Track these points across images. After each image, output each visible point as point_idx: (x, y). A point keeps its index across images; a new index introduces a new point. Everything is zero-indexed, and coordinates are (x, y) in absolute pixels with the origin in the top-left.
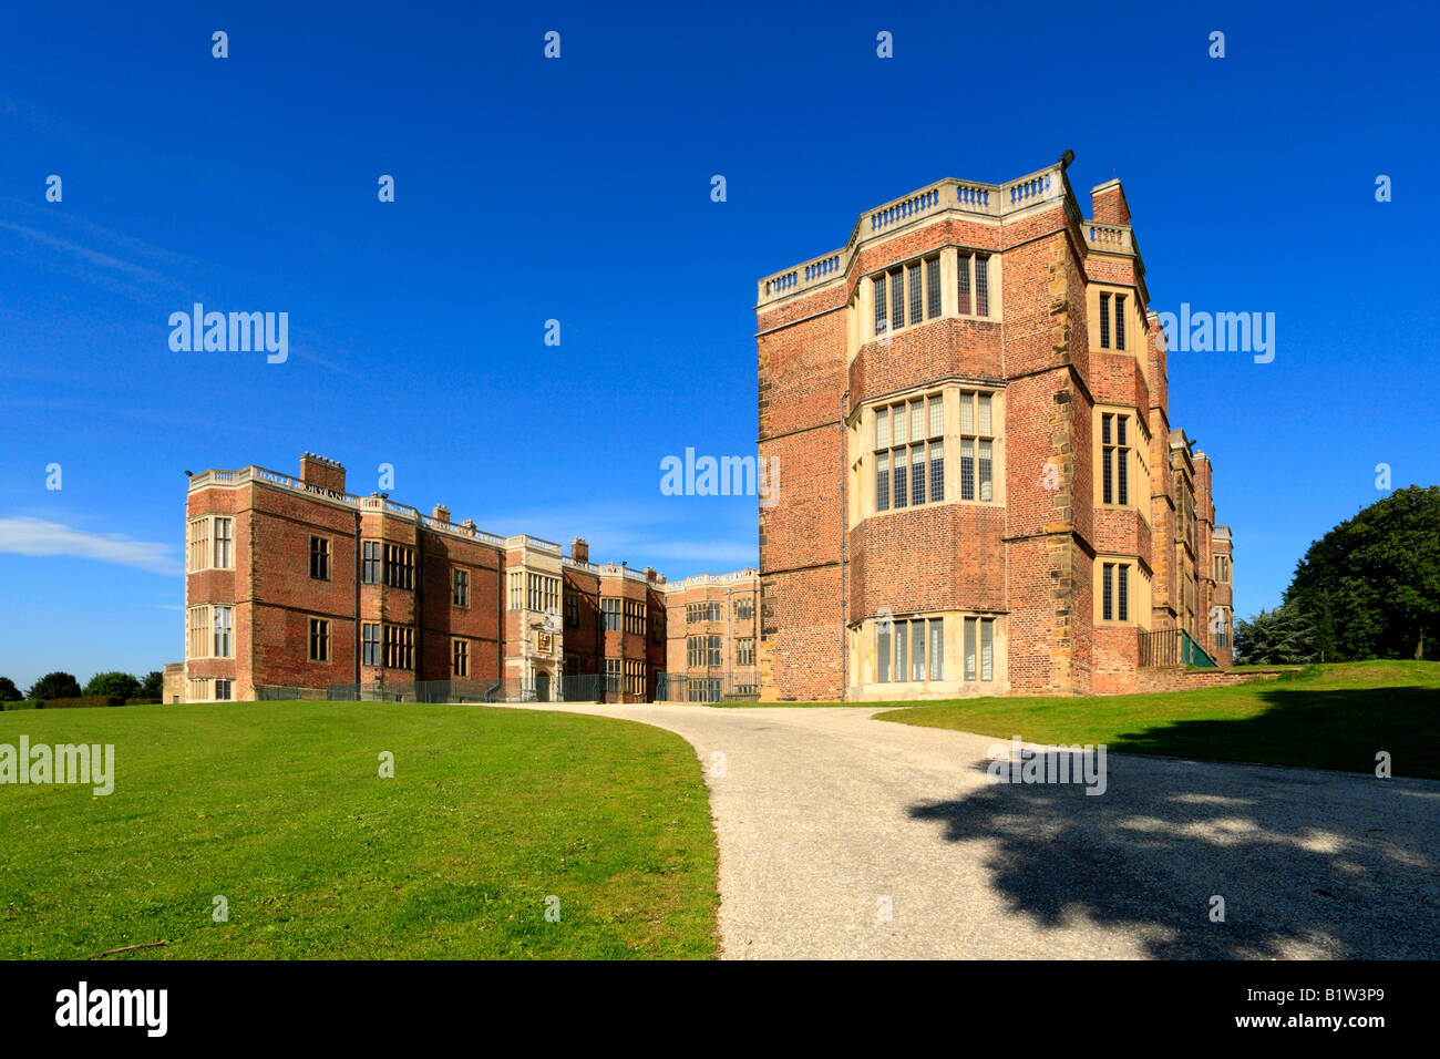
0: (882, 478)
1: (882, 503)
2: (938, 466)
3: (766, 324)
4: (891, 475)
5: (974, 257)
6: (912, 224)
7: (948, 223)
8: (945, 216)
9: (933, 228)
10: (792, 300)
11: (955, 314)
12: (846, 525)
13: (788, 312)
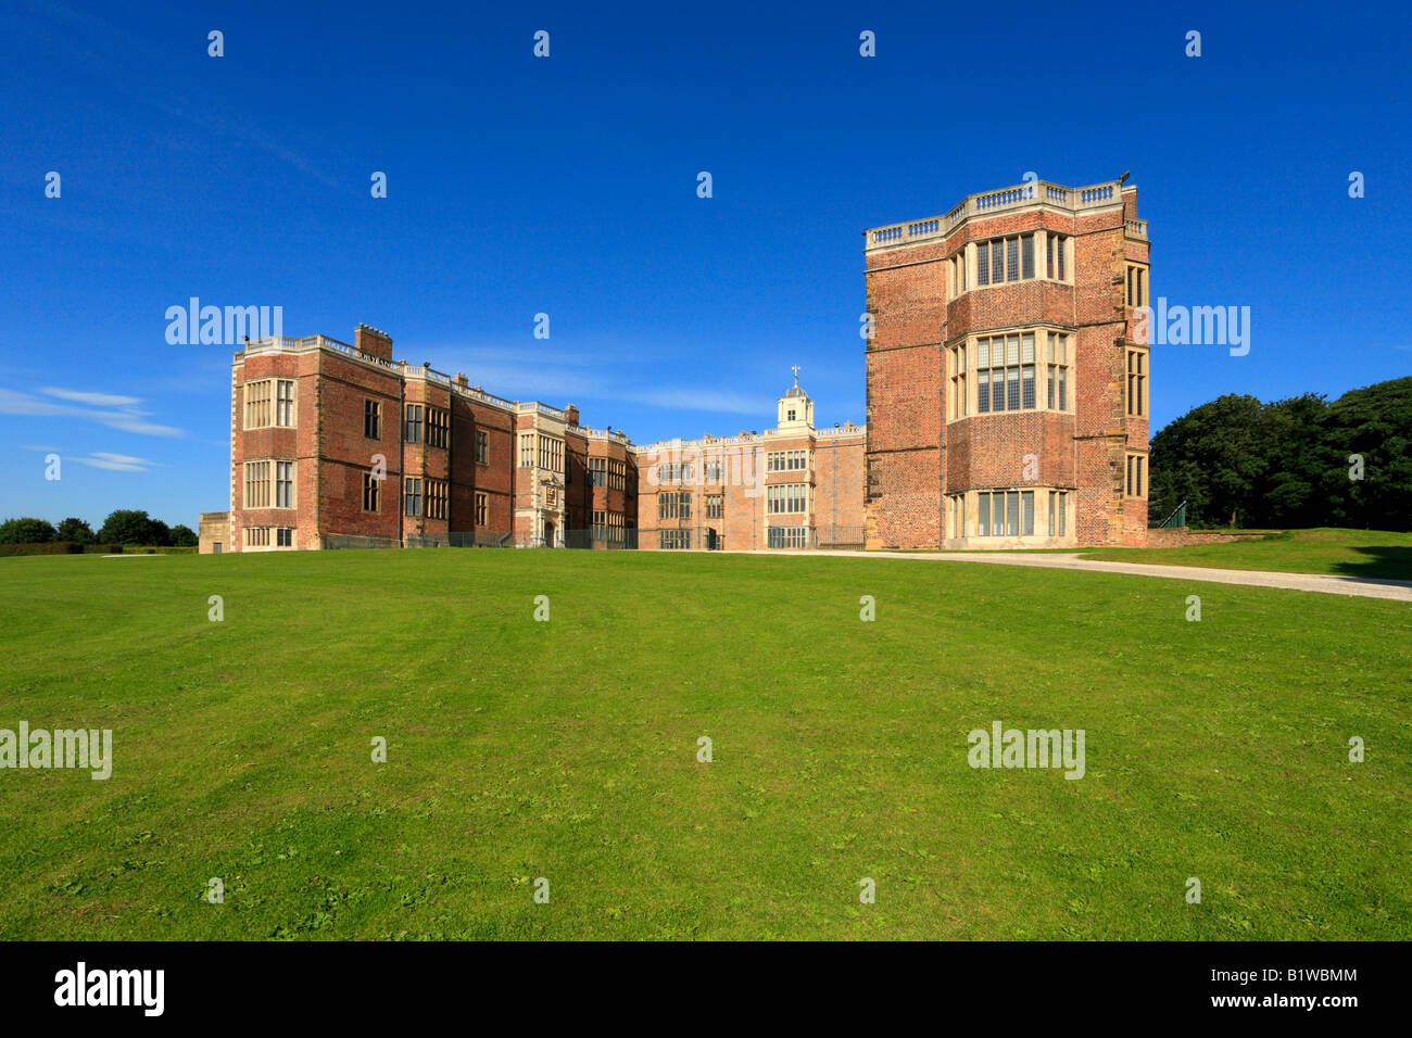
0: (983, 389)
1: (983, 406)
2: (1030, 384)
3: (873, 264)
4: (991, 386)
5: (1057, 237)
6: (1014, 209)
7: (1041, 213)
8: (1039, 208)
9: (1028, 215)
10: (897, 249)
11: (1045, 278)
12: (943, 420)
13: (893, 257)
